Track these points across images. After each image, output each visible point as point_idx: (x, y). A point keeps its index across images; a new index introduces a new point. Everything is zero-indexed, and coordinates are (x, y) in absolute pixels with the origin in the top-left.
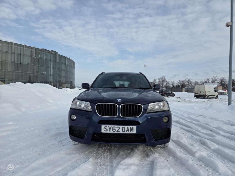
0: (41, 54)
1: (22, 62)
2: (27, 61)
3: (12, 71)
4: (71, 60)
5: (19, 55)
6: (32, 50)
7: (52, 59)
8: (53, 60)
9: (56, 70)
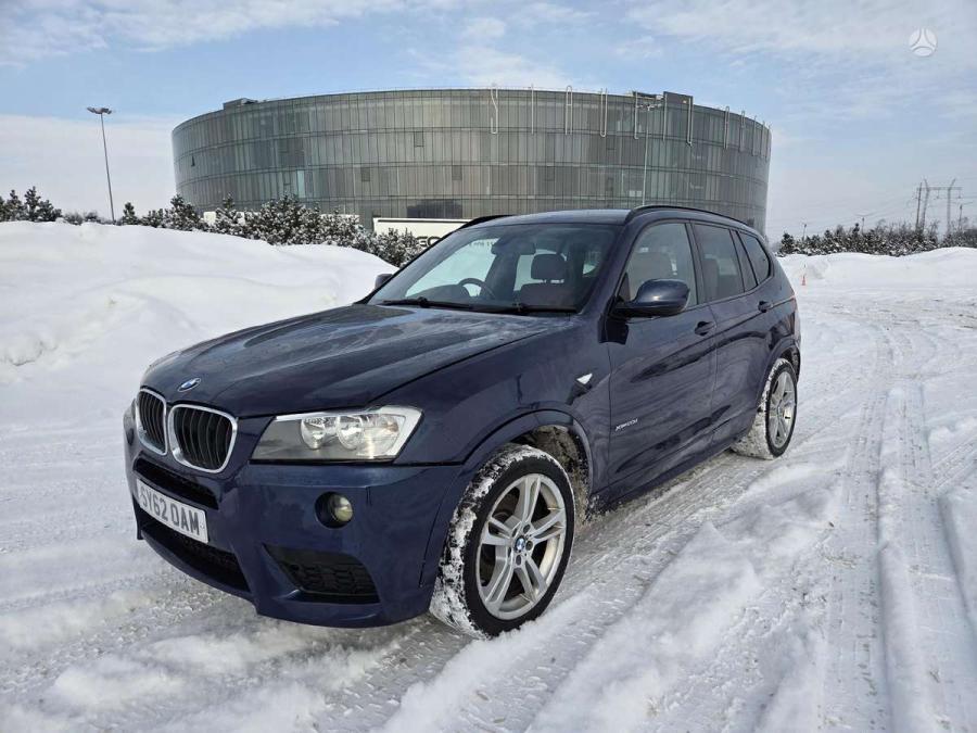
0: (625, 118)
1: (558, 159)
2: (575, 152)
3: (529, 197)
4: (751, 124)
5: (550, 134)
6: (594, 106)
7: (668, 129)
8: (669, 133)
9: (682, 175)
